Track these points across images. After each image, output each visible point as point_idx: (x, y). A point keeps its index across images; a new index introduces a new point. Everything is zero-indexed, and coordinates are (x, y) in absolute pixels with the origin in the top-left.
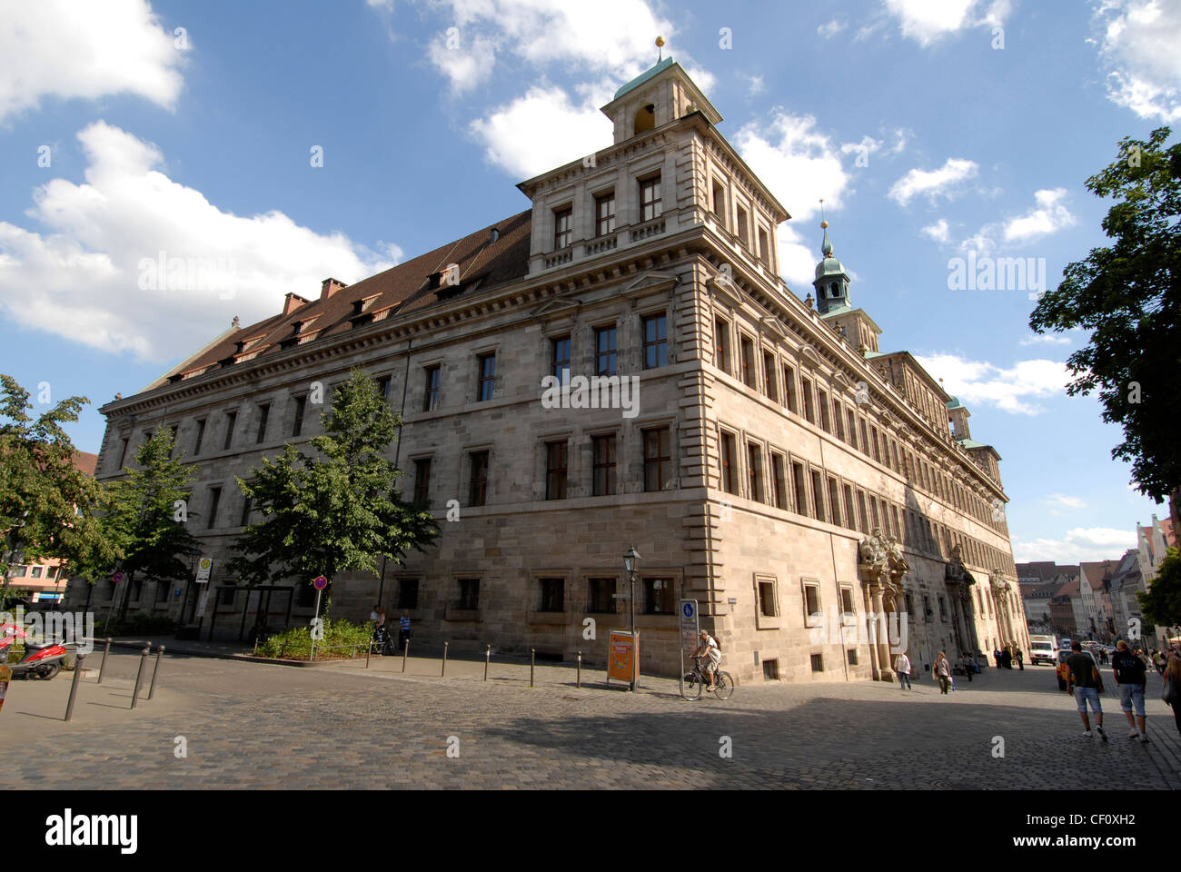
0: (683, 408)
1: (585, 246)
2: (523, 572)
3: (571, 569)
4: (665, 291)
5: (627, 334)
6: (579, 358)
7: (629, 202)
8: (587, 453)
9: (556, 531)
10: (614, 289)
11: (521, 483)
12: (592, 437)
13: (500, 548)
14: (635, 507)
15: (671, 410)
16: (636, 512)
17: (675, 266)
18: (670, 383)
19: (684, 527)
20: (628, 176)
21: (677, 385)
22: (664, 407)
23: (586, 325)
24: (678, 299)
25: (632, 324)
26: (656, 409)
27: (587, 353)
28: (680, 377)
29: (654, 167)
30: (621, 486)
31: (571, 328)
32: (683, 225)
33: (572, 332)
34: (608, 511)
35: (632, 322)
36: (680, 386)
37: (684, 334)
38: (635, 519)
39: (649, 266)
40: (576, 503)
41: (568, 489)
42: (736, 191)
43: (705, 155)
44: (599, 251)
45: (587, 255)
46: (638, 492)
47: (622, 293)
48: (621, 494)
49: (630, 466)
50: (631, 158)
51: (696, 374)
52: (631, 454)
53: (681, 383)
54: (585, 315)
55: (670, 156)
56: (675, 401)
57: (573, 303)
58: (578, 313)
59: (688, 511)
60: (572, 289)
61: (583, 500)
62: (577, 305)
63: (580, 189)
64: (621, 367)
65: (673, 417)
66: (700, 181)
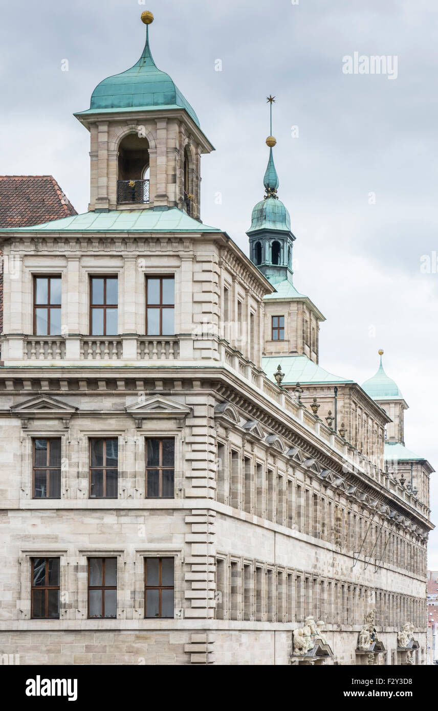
0: (190, 543)
1: (81, 340)
4: (175, 419)
5: (131, 456)
6: (74, 470)
8: (83, 575)
9: (49, 651)
10: (117, 401)
12: (89, 559)
14: (137, 633)
15: (176, 544)
16: (138, 637)
17: (188, 394)
18: (177, 517)
19: (186, 652)
21: (184, 519)
22: (169, 539)
23: (81, 435)
24: (187, 430)
25: (136, 445)
26: (160, 540)
27: (83, 466)
28: (188, 512)
29: (166, 269)
30: (123, 611)
31: (62, 433)
32: (198, 353)
33: (64, 439)
34: (107, 634)
35: (137, 443)
36: (187, 521)
37: (193, 470)
38: (136, 643)
39: (159, 388)
40: (72, 625)
41: (62, 611)
42: (238, 288)
43: (221, 268)
44: (98, 351)
45: (83, 351)
46: (139, 619)
47: (128, 411)
48: (123, 619)
49: (131, 593)
50: (140, 250)
51: (204, 512)
52: (133, 581)
53: (190, 519)
54: (79, 424)
55: (187, 266)
56: (183, 536)
57: (68, 408)
58: (71, 418)
59: (190, 638)
60: (64, 389)
61: (79, 622)
62: (73, 411)
63: (73, 265)
64: (124, 491)
65: (180, 551)
66: (216, 304)
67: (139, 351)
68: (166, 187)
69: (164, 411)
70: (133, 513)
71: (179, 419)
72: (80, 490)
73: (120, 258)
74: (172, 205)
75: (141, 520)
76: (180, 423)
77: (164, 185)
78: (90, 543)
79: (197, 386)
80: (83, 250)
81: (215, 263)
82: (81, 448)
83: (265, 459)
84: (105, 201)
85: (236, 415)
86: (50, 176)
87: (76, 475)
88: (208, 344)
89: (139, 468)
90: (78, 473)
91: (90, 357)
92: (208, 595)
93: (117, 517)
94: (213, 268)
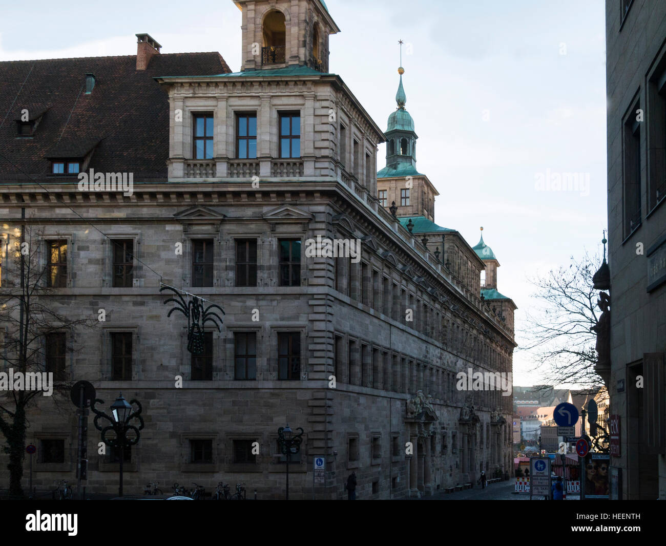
0: (312, 321)
1: (228, 163)
2: (173, 435)
3: (218, 433)
4: (301, 223)
5: (267, 253)
6: (223, 264)
7: (271, 134)
8: (230, 346)
9: (204, 405)
10: (256, 210)
11: (168, 364)
12: (235, 333)
13: (150, 416)
14: (272, 391)
15: (302, 321)
16: (273, 394)
17: (310, 204)
18: (301, 302)
20: (270, 108)
21: (308, 303)
22: (296, 317)
23: (229, 237)
24: (310, 233)
25: (271, 245)
26: (289, 319)
27: (230, 261)
28: (311, 296)
29: (294, 107)
30: (261, 374)
31: (213, 236)
32: (318, 171)
33: (215, 240)
34: (249, 392)
35: (271, 243)
36: (310, 303)
37: (315, 263)
38: (271, 399)
39: (288, 199)
40: (222, 385)
41: (214, 373)
42: (354, 129)
43: (337, 107)
44: (241, 171)
45: (229, 172)
46: (274, 380)
47: (264, 217)
48: (261, 380)
49: (267, 360)
50: (273, 91)
51: (323, 297)
52: (269, 351)
53: (311, 302)
54: (228, 227)
55: (309, 104)
56: (306, 315)
57: (218, 215)
58: (221, 223)
59: (313, 395)
60: (215, 201)
61: (228, 382)
62: (221, 218)
63: (222, 104)
64: (261, 280)
65: (304, 327)
66: (333, 134)
67: (273, 171)
68: (298, 50)
69: (292, 217)
70: (269, 297)
71: (304, 224)
72: (228, 280)
73: (258, 99)
74: (302, 64)
75: (275, 303)
76: (305, 227)
77: (296, 48)
78: (236, 321)
79: (317, 197)
80: (230, 92)
81: (332, 101)
82: (229, 247)
83: (381, 268)
84: (252, 63)
85: (352, 226)
86: (218, 53)
87: (225, 268)
88: (326, 165)
89: (273, 263)
90: (226, 266)
91: (235, 176)
92: (326, 362)
93: (255, 301)
94: (330, 105)
